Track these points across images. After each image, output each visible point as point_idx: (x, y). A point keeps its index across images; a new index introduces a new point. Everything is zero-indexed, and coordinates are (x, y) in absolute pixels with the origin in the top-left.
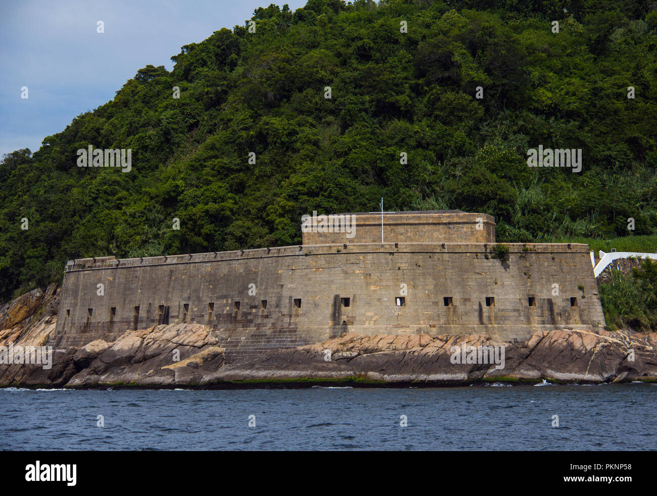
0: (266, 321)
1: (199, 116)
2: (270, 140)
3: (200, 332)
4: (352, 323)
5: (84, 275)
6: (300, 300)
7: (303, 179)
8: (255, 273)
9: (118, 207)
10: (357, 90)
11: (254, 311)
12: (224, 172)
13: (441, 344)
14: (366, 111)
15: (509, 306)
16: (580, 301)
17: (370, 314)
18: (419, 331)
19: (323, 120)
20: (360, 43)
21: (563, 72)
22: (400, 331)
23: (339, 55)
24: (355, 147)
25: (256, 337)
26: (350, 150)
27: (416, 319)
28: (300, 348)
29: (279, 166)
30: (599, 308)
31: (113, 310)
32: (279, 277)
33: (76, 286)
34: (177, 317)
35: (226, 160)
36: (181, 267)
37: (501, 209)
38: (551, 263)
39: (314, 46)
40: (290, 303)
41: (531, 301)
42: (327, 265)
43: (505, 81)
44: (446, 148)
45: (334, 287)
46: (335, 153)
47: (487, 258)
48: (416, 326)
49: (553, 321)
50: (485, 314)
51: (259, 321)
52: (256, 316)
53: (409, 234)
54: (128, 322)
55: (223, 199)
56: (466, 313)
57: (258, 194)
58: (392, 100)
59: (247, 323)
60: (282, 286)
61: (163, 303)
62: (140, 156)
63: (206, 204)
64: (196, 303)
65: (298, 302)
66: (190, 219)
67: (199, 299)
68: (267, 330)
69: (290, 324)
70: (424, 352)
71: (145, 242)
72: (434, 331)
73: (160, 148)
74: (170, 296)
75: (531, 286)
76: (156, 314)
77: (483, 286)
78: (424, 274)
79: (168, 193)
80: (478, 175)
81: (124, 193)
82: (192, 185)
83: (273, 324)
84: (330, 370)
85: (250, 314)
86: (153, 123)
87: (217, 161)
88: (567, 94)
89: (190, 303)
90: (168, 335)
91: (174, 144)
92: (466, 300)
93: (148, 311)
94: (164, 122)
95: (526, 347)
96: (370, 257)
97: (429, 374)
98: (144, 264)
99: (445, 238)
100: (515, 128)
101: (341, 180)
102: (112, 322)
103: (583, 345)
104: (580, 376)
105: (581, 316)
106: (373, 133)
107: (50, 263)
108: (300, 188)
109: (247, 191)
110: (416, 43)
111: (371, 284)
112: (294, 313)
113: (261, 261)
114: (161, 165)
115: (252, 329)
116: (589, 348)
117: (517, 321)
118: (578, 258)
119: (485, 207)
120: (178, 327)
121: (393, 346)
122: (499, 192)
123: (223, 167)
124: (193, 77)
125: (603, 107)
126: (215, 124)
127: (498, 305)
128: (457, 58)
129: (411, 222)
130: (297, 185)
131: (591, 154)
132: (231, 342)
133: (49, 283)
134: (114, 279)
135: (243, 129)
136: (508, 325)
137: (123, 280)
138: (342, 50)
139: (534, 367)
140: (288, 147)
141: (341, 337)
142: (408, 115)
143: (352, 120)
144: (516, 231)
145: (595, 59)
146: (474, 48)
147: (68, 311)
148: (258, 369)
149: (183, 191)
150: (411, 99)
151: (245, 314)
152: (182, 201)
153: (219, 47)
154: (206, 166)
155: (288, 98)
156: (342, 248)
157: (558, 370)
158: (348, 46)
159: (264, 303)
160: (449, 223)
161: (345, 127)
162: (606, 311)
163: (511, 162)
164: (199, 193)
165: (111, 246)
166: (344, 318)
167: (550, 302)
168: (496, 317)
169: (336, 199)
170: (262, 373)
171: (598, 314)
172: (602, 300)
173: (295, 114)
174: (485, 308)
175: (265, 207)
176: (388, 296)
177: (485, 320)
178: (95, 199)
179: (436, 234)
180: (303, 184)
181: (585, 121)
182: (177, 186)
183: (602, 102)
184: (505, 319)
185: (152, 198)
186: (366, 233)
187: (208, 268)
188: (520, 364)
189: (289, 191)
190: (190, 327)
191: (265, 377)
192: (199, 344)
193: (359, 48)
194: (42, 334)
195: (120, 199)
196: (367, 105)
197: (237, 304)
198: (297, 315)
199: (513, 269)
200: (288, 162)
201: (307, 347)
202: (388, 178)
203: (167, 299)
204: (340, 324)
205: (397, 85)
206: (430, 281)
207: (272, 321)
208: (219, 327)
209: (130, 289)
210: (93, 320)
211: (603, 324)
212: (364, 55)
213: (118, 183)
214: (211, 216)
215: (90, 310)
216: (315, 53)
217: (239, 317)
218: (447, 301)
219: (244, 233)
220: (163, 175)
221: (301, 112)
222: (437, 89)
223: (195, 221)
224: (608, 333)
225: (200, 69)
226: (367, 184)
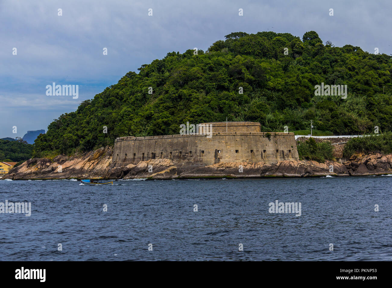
0: (191, 158)
1: (155, 89)
2: (183, 97)
3: (168, 161)
4: (221, 158)
5: (124, 143)
6: (203, 151)
7: (196, 111)
8: (187, 142)
9: (131, 120)
10: (211, 81)
11: (187, 154)
12: (167, 108)
13: (251, 165)
14: (214, 88)
15: (271, 153)
16: (292, 151)
17: (227, 155)
18: (243, 161)
19: (199, 91)
20: (209, 65)
21: (275, 76)
22: (237, 161)
23: (202, 69)
24: (212, 100)
25: (188, 163)
26: (210, 101)
27: (242, 157)
28: (206, 167)
29: (186, 106)
30: (297, 153)
31: (135, 154)
32: (196, 143)
33: (121, 146)
34: (159, 157)
35: (168, 104)
36: (160, 140)
37: (261, 121)
38: (283, 139)
39: (193, 66)
40: (200, 152)
41: (277, 151)
42: (213, 140)
43: (259, 79)
44: (242, 101)
45: (215, 146)
46: (205, 102)
47: (264, 137)
48: (242, 159)
49: (284, 158)
50: (263, 155)
51: (189, 158)
52: (188, 156)
53: (234, 129)
54: (140, 158)
55: (168, 117)
56: (258, 155)
57: (179, 115)
58: (222, 84)
59: (184, 158)
60: (197, 146)
61: (153, 152)
62: (136, 103)
63: (163, 119)
64: (165, 152)
65: (203, 152)
66: (157, 124)
67: (166, 151)
68: (192, 160)
69: (200, 159)
70: (246, 168)
71: (141, 131)
72: (248, 161)
73: (142, 100)
74: (155, 149)
75: (277, 146)
76: (151, 155)
77: (263, 146)
78: (244, 142)
79: (148, 115)
80: (254, 110)
81: (132, 115)
82: (157, 112)
83: (194, 159)
84: (218, 174)
85: (185, 155)
86: (139, 91)
87: (165, 104)
88: (278, 83)
89: (163, 152)
90: (156, 163)
91: (147, 98)
92: (257, 151)
93: (148, 155)
94: (143, 91)
95: (276, 166)
96: (227, 137)
97: (249, 175)
98: (146, 139)
99: (246, 131)
100: (262, 94)
101: (209, 111)
102: (134, 158)
103: (294, 165)
104: (295, 175)
105: (292, 156)
106: (217, 95)
107: (106, 138)
108: (195, 114)
109: (175, 114)
110: (229, 66)
111: (227, 145)
112: (201, 155)
113: (189, 138)
114: (143, 105)
115: (186, 161)
116: (296, 166)
117: (273, 157)
118: (291, 137)
119: (257, 121)
120: (160, 160)
121: (236, 166)
122: (261, 116)
123: (167, 106)
124: (150, 76)
125: (288, 88)
126: (161, 92)
127: (267, 152)
128: (243, 71)
129: (235, 125)
130: (193, 112)
131: (286, 103)
132: (179, 165)
133: (106, 145)
134: (135, 144)
135: (173, 94)
136: (270, 159)
137: (138, 144)
138: (204, 68)
139: (280, 172)
140: (189, 100)
141: (218, 163)
142: (228, 89)
143: (210, 91)
144: (267, 128)
145: (284, 73)
146: (248, 68)
147: (118, 155)
148: (195, 174)
149: (153, 115)
150: (229, 84)
151: (184, 156)
152: (153, 118)
153: (158, 66)
154: (160, 106)
155: (187, 83)
156: (218, 134)
157: (288, 173)
158: (206, 66)
159: (191, 152)
160: (248, 126)
161: (207, 93)
162: (299, 154)
163: (263, 106)
164: (159, 115)
165: (130, 133)
166: (219, 157)
167: (283, 152)
168: (267, 156)
169: (207, 117)
170: (197, 175)
171: (297, 155)
172: (298, 150)
173: (190, 89)
174: (263, 153)
175: (182, 120)
176: (233, 150)
177: (263, 157)
178: (122, 117)
179: (243, 129)
180: (196, 112)
181: (283, 93)
182: (151, 113)
183: (288, 87)
184: (269, 157)
185: (142, 117)
186: (220, 129)
187: (170, 140)
188: (276, 171)
189: (191, 114)
190: (164, 160)
191: (198, 176)
192: (168, 165)
193: (209, 67)
194: (107, 162)
195: (131, 117)
196: (215, 86)
197: (181, 152)
198: (203, 156)
199: (272, 141)
200: (189, 105)
201: (208, 166)
202: (223, 110)
203: (154, 151)
204: (217, 159)
205: (224, 80)
206: (246, 144)
207: (194, 158)
208: (174, 160)
209: (141, 147)
210: (127, 158)
211: (298, 158)
212: (211, 69)
213: (130, 111)
214: (164, 123)
215: (126, 154)
216: (195, 69)
217: (181, 157)
218: (252, 151)
219: (175, 129)
220: (144, 109)
221: (192, 88)
222: (237, 81)
223: (159, 125)
224: (300, 161)
225: (152, 73)
226: (216, 112)
